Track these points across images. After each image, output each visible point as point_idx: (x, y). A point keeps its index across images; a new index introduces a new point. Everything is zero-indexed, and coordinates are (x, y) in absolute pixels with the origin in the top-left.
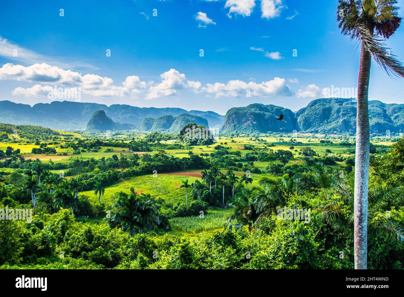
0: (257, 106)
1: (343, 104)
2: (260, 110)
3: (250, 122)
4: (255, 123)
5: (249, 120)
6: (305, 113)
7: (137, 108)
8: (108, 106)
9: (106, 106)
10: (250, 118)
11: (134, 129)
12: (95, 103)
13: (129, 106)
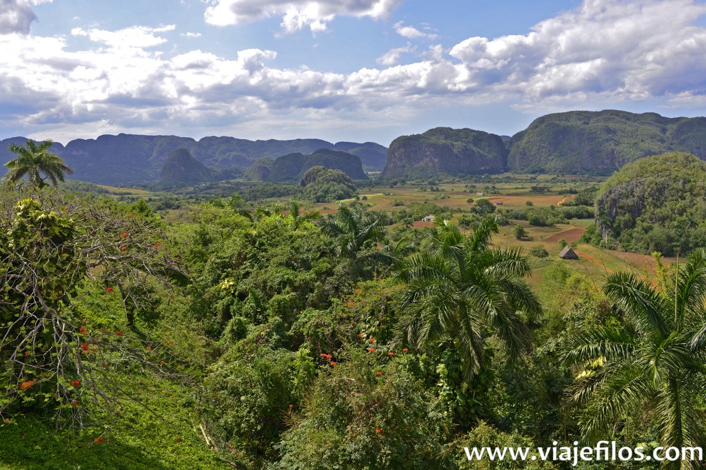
0: (440, 131)
1: (590, 122)
2: (446, 139)
3: (428, 159)
4: (436, 160)
5: (426, 157)
6: (524, 141)
7: (246, 142)
8: (197, 140)
9: (193, 140)
10: (428, 153)
11: (240, 177)
12: (173, 136)
13: (232, 138)
